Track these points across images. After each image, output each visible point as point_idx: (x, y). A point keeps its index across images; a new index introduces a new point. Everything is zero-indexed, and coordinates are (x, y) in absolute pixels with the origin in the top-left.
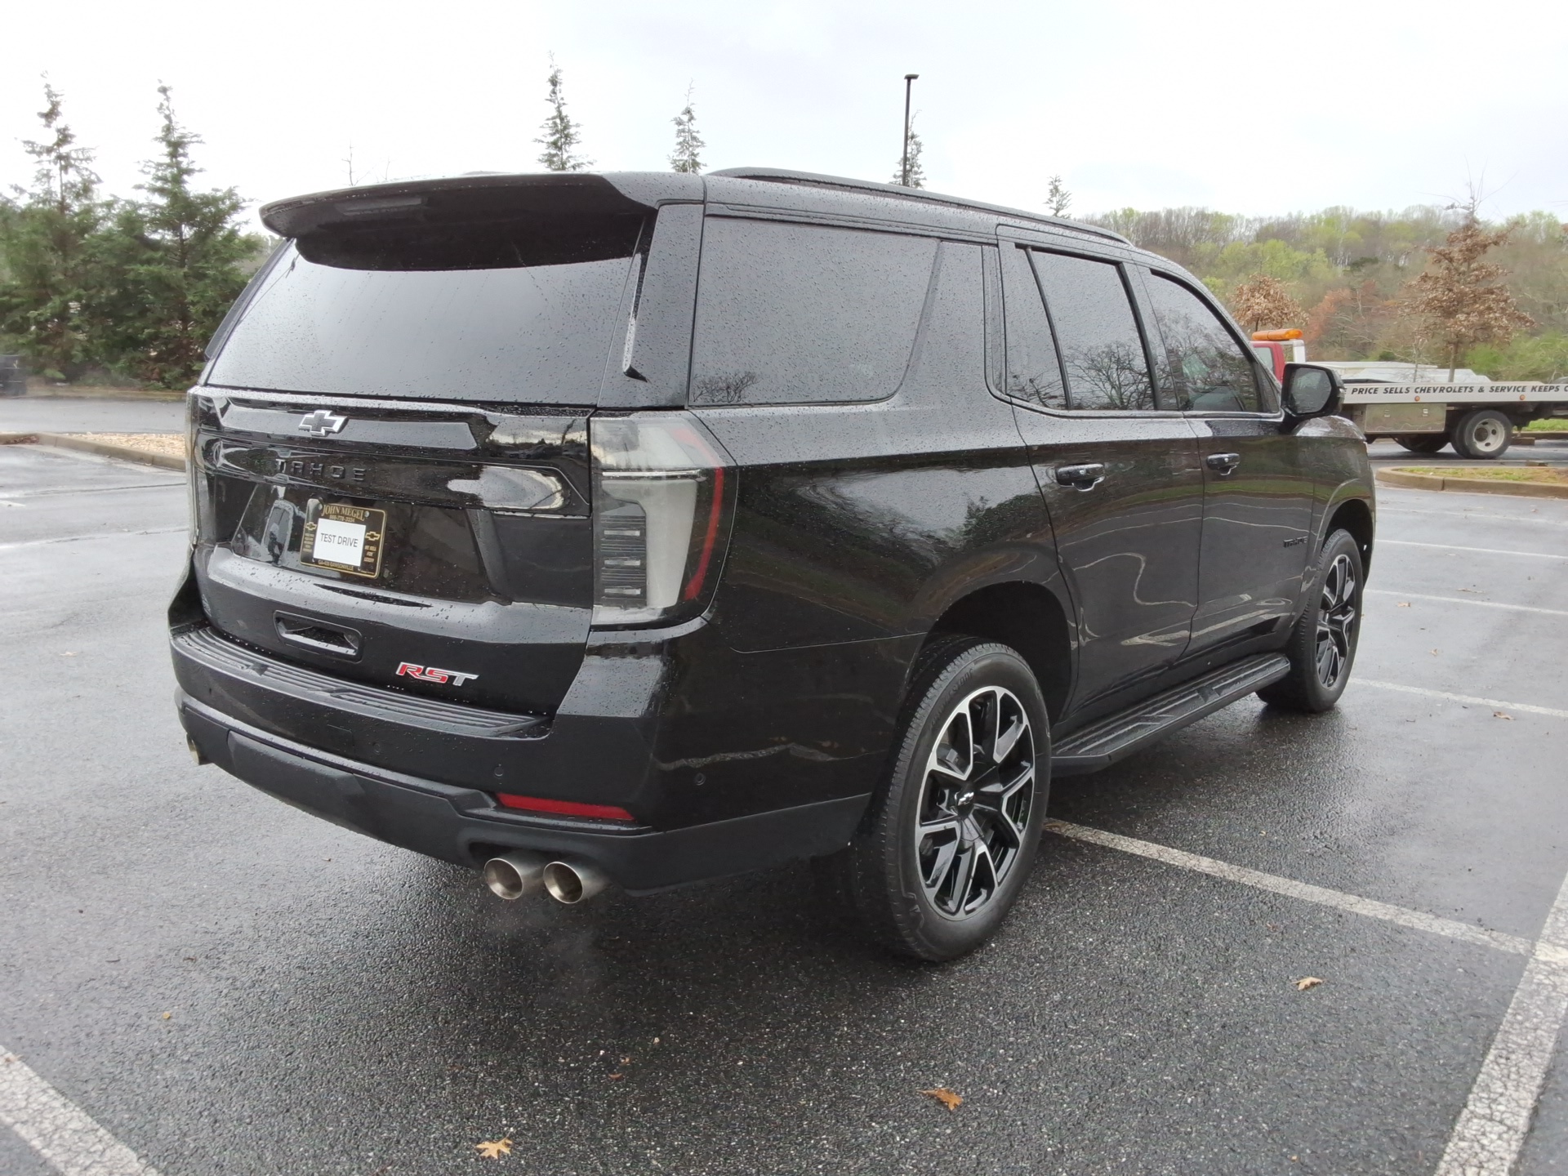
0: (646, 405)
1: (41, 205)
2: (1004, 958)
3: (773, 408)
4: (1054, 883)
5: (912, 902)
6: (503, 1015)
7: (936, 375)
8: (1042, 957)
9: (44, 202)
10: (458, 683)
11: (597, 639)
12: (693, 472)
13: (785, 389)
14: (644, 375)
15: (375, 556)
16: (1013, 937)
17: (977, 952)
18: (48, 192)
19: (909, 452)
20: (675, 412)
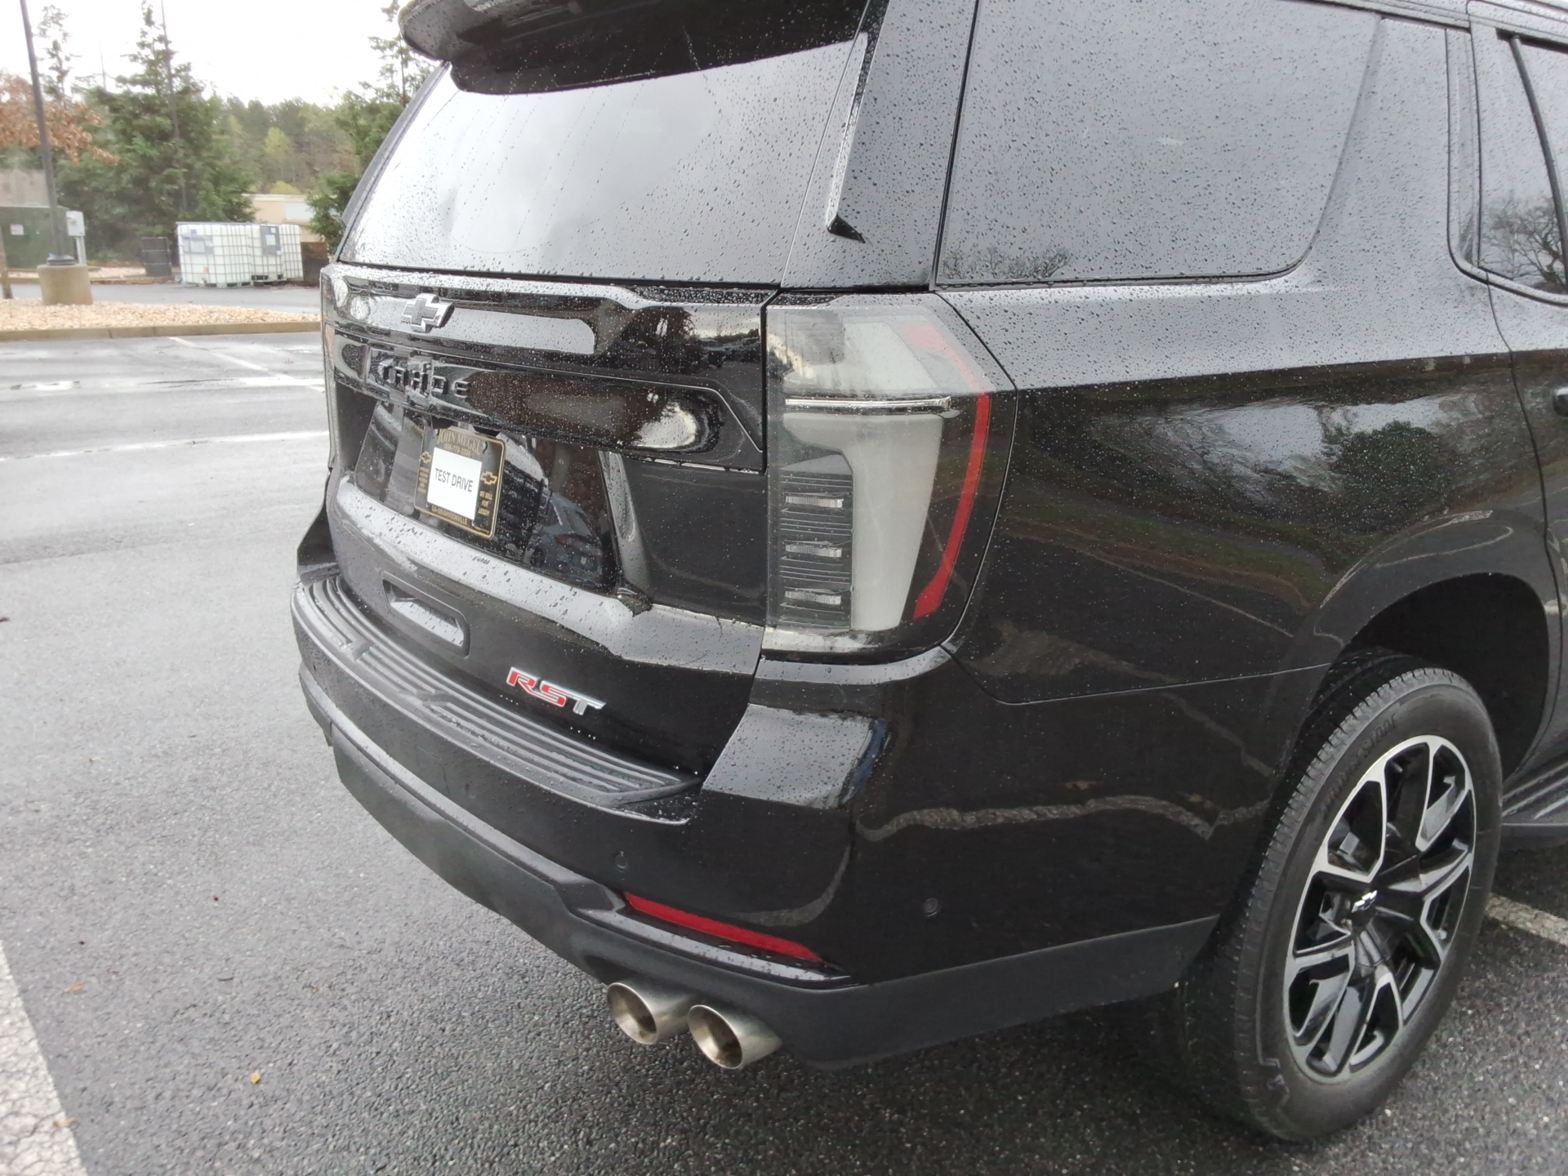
0: (859, 283)
1: (385, 100)
2: (1406, 1140)
3: (1087, 289)
4: (1478, 1002)
5: (1272, 1072)
6: (665, 1140)
7: (1368, 234)
8: (1468, 1145)
9: (388, 96)
10: (579, 710)
11: (770, 671)
12: (937, 402)
13: (1111, 256)
14: (859, 230)
15: (491, 508)
16: (1418, 1100)
17: (1363, 1124)
18: (392, 86)
19: (1319, 363)
20: (910, 296)
